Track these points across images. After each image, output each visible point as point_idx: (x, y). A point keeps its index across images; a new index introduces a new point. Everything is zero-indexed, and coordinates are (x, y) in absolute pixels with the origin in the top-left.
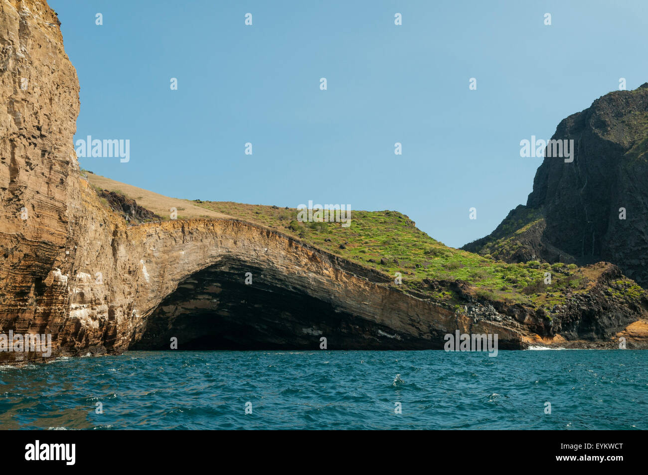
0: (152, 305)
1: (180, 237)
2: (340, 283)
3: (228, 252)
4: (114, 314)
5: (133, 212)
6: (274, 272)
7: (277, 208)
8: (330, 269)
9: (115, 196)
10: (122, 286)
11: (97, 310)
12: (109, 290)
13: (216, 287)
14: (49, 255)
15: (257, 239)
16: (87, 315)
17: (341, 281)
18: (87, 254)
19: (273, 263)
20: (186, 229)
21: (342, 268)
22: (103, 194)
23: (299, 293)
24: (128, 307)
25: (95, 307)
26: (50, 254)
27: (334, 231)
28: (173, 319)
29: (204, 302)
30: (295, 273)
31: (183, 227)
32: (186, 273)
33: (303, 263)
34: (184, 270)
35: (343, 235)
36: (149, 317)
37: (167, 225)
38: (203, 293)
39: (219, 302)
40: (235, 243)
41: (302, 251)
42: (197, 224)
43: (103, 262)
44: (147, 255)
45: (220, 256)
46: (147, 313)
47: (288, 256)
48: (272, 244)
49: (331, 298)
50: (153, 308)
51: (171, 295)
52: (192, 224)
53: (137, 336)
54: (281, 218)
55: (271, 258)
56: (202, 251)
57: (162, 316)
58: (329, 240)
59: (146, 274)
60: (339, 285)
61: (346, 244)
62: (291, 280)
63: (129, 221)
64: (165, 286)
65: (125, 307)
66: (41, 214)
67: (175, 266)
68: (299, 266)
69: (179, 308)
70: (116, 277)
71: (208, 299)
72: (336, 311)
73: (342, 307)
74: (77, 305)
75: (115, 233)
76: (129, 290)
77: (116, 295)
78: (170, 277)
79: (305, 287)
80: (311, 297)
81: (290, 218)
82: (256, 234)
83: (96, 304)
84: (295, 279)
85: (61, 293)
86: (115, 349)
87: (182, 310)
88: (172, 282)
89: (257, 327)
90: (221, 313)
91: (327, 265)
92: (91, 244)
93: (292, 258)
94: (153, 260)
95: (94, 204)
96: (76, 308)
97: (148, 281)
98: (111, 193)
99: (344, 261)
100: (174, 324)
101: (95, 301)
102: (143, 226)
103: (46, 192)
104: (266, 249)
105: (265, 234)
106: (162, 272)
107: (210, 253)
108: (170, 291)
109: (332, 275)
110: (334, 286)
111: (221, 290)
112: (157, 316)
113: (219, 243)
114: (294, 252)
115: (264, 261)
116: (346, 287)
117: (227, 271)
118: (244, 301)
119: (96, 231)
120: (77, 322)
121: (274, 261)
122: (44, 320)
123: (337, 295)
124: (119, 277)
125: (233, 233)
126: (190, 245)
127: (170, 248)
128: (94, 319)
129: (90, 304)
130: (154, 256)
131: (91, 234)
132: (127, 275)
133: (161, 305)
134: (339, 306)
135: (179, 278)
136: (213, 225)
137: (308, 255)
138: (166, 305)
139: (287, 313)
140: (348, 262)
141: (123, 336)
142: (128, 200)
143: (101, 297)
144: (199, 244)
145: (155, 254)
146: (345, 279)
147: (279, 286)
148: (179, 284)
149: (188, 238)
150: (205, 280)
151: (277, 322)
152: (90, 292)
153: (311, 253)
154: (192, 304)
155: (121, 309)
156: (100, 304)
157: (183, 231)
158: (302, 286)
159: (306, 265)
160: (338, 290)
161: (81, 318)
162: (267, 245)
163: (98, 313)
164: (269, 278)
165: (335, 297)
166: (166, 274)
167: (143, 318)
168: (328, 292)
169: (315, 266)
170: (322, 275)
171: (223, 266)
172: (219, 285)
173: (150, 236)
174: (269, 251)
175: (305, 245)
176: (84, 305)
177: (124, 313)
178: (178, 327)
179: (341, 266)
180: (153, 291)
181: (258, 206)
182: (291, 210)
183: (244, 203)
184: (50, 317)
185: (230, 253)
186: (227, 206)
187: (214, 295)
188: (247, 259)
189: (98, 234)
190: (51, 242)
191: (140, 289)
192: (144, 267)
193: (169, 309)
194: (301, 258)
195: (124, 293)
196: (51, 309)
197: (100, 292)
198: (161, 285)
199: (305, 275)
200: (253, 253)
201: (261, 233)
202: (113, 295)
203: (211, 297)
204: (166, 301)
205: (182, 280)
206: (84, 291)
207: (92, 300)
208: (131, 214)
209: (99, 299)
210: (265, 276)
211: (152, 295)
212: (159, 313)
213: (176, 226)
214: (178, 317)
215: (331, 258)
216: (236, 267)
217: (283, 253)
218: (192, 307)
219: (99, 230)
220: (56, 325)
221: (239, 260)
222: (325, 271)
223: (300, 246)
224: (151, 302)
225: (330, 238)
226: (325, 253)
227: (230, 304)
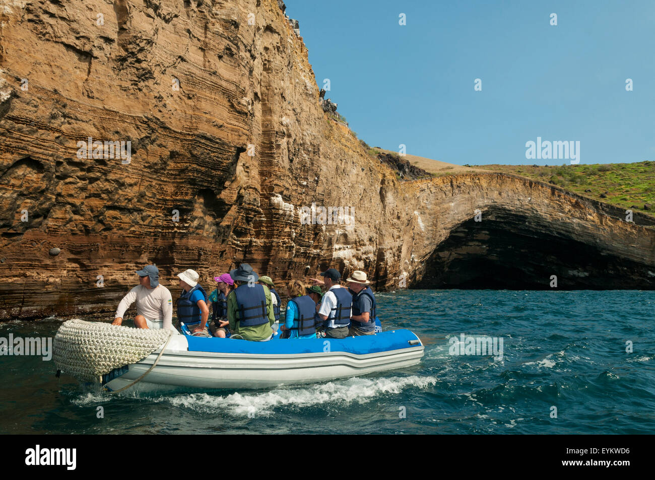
0: (428, 251)
1: (449, 191)
2: (605, 227)
3: (494, 202)
4: (384, 256)
5: (407, 170)
6: (538, 219)
7: (538, 167)
8: (594, 215)
9: (391, 157)
10: (391, 230)
11: (362, 251)
12: (377, 233)
13: (484, 235)
14: (217, 157)
15: (520, 190)
16: (351, 255)
17: (606, 225)
18: (350, 197)
19: (537, 211)
20: (454, 183)
21: (607, 212)
22: (380, 156)
23: (563, 237)
24: (398, 250)
25: (359, 248)
26: (220, 156)
27: (594, 182)
28: (447, 263)
29: (474, 248)
30: (559, 219)
31: (451, 182)
32: (457, 222)
33: (567, 210)
34: (454, 219)
35: (602, 185)
36: (427, 261)
37: (438, 181)
38: (473, 240)
39: (488, 248)
40: (500, 194)
41: (565, 198)
42: (464, 179)
43: (367, 205)
44: (421, 207)
45: (486, 206)
46: (424, 257)
47: (552, 204)
48: (535, 193)
49: (596, 242)
50: (429, 253)
51: (444, 242)
52: (459, 179)
53: (417, 277)
54: (542, 175)
55: (535, 206)
56: (470, 203)
57: (438, 261)
58: (589, 191)
59: (421, 224)
60: (605, 229)
61: (606, 193)
62: (555, 226)
63: (402, 177)
64: (438, 234)
65: (394, 250)
66: (194, 93)
67: (446, 216)
68: (563, 212)
69: (453, 253)
70: (385, 222)
71: (478, 246)
72: (602, 254)
73: (609, 250)
74: (341, 246)
75: (383, 182)
76: (398, 234)
77: (385, 238)
78: (442, 226)
79: (570, 232)
80: (576, 242)
81: (550, 174)
82: (519, 185)
83: (361, 245)
84: (559, 225)
85: (287, 224)
86: (387, 288)
87: (455, 255)
88: (444, 230)
89: (523, 269)
90: (490, 258)
91: (591, 211)
92: (352, 187)
93: (556, 206)
94: (427, 211)
95: (355, 150)
96: (340, 249)
97: (423, 230)
98: (387, 155)
99: (608, 206)
100: (449, 268)
101: (359, 242)
102: (416, 182)
103: (201, 63)
104: (529, 199)
105: (527, 184)
106: (435, 222)
107: (477, 204)
108: (443, 239)
109: (597, 220)
110: (599, 230)
111: (489, 237)
112: (434, 261)
113: (485, 195)
114: (556, 200)
115: (528, 210)
116: (612, 231)
117: (494, 219)
118: (511, 247)
119: (357, 175)
120: (340, 262)
121: (538, 209)
122: (266, 255)
123: (602, 239)
124: (387, 222)
125: (498, 185)
126: (459, 197)
127: (441, 201)
128: (359, 259)
129: (354, 245)
130: (427, 208)
131: (353, 178)
132: (395, 220)
133: (436, 251)
134: (605, 249)
135: (450, 226)
136: (479, 179)
137: (571, 203)
138: (441, 251)
139: (552, 257)
140: (612, 208)
141: (395, 276)
142: (402, 160)
143: (365, 238)
144: (467, 196)
145: (428, 207)
146: (610, 223)
147: (544, 232)
148: (451, 232)
149: (456, 191)
150: (474, 229)
151: (543, 265)
152: (354, 233)
153: (574, 200)
154: (464, 250)
155: (391, 251)
156: (364, 245)
157: (452, 186)
158: (567, 231)
159: (569, 211)
160: (603, 234)
161: (345, 258)
162: (530, 195)
163: (363, 254)
164: (533, 225)
165: (600, 240)
166: (439, 224)
167: (422, 262)
168: (593, 236)
169: (579, 212)
170: (586, 220)
171: (490, 215)
172: (487, 232)
173: (423, 190)
174: (532, 200)
175: (567, 193)
176: (348, 246)
177: (394, 255)
178: (453, 270)
179: (605, 211)
180: (428, 239)
181: (520, 166)
182: (551, 167)
183: (507, 164)
184: (273, 251)
185: (496, 204)
186: (493, 168)
187: (483, 242)
188: (511, 208)
189: (360, 178)
190: (220, 140)
191: (417, 237)
192: (419, 218)
193: (444, 254)
194: (565, 205)
195: (393, 237)
196: (273, 242)
197: (364, 233)
198: (434, 233)
199: (568, 221)
200: (517, 202)
201: (524, 184)
202: (382, 238)
203: (480, 244)
204: (441, 247)
205: (453, 229)
206: (347, 233)
207: (356, 241)
208: (404, 172)
209: (363, 240)
210: (530, 223)
211: (427, 242)
212: (436, 259)
213: (445, 181)
214: (453, 261)
215: (595, 204)
216: (502, 215)
217: (546, 201)
218: (465, 252)
219: (360, 174)
220: (283, 261)
221: (505, 209)
222: (589, 217)
223: (562, 194)
224: (426, 247)
225: (590, 189)
226: (588, 199)
227: (498, 250)
